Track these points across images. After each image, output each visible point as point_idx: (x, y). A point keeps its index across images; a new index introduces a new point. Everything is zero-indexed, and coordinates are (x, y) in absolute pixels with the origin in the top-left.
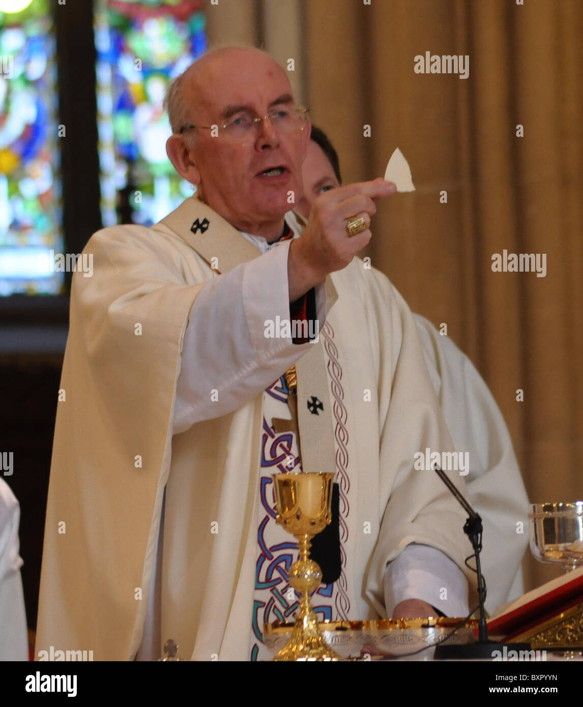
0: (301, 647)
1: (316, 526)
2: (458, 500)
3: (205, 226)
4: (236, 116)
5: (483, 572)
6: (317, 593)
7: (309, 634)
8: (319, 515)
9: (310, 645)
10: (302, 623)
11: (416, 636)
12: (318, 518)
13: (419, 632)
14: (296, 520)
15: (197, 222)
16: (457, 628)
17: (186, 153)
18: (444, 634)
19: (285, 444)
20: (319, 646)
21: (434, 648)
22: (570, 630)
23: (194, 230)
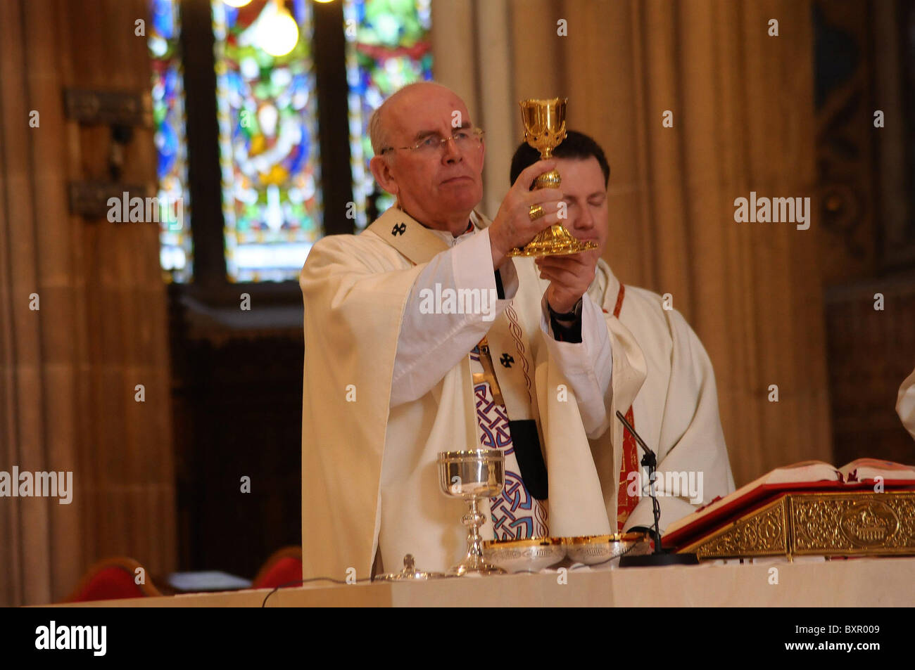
3: (403, 229)
4: (427, 139)
6: (520, 507)
11: (604, 549)
13: (607, 545)
15: (396, 227)
16: (637, 542)
17: (386, 170)
18: (627, 547)
19: (480, 393)
21: (619, 558)
22: (728, 542)
23: (394, 233)
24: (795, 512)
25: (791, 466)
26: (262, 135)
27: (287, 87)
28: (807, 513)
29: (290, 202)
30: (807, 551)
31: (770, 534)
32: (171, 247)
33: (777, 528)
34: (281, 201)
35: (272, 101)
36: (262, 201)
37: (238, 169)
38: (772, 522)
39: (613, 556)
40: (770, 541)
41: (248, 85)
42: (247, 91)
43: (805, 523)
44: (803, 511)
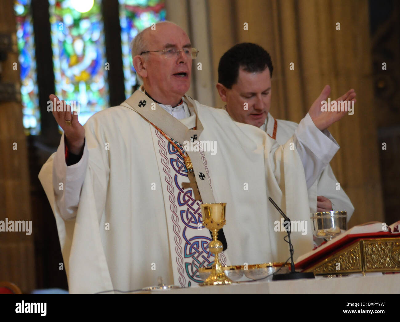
0: (215, 278)
1: (220, 226)
2: (280, 212)
3: (144, 103)
5: (292, 243)
6: (212, 256)
7: (219, 272)
8: (221, 221)
9: (219, 277)
10: (215, 267)
11: (264, 271)
12: (220, 223)
13: (266, 269)
14: (211, 223)
15: (141, 102)
16: (282, 267)
17: (142, 64)
18: (276, 270)
19: (189, 194)
20: (223, 276)
21: (272, 276)
22: (330, 266)
23: (140, 106)
24: (366, 249)
25: (363, 224)
26: (76, 55)
27: (88, 29)
28: (372, 249)
29: (91, 91)
30: (373, 270)
31: (353, 261)
32: (29, 116)
33: (356, 258)
34: (87, 90)
35: (80, 37)
36: (77, 90)
37: (63, 73)
38: (353, 254)
39: (269, 275)
40: (353, 264)
41: (68, 28)
42: (67, 32)
43: (371, 255)
44: (370, 248)
